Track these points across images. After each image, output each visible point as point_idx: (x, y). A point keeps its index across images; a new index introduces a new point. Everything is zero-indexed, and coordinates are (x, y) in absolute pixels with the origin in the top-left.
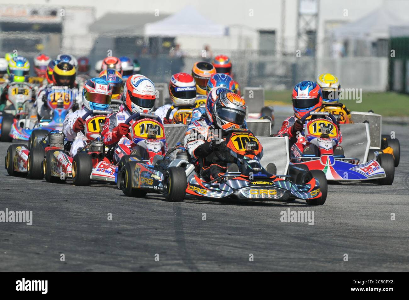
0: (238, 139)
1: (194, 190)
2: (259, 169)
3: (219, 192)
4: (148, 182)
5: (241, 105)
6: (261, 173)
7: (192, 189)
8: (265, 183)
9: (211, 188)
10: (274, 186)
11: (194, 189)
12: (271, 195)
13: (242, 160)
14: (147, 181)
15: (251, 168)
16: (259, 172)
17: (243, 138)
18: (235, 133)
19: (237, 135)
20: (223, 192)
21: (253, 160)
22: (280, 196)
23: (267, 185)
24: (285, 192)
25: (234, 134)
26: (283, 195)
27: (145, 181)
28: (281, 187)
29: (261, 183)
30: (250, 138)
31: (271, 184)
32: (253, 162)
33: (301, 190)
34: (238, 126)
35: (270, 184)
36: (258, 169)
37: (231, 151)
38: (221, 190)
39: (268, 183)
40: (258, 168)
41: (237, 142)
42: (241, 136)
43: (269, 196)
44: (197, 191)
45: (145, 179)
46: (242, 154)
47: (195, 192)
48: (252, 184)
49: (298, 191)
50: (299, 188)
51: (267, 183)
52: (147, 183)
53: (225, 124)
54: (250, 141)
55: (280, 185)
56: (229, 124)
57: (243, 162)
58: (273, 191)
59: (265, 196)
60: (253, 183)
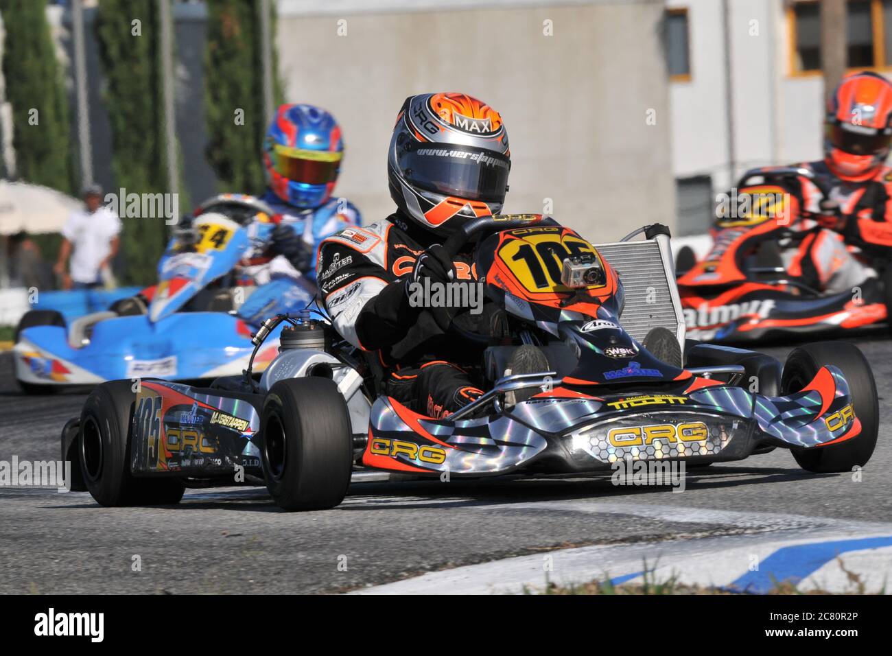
0: (525, 253)
1: (393, 453)
2: (629, 351)
3: (492, 450)
4: (197, 444)
5: (486, 128)
6: (637, 365)
7: (386, 451)
8: (658, 400)
9: (460, 439)
10: (695, 406)
11: (396, 449)
12: (687, 444)
13: (555, 326)
14: (194, 443)
15: (597, 351)
16: (631, 364)
17: (542, 247)
18: (510, 233)
19: (520, 237)
20: (505, 448)
21: (598, 322)
22: (720, 445)
23: (667, 406)
24: (735, 426)
25: (508, 236)
26: (730, 439)
27: (185, 442)
28: (719, 409)
29: (645, 403)
30: (566, 243)
31: (681, 400)
32: (598, 327)
33: (789, 414)
34: (485, 208)
35: (677, 402)
36: (623, 352)
37: (507, 298)
38: (495, 441)
39: (671, 399)
40: (625, 348)
41: (522, 262)
42: (534, 241)
43: (681, 448)
44: (407, 455)
45: (184, 434)
46: (551, 304)
47: (399, 459)
48: (613, 408)
49: (778, 418)
50: (781, 407)
51: (667, 400)
52: (195, 449)
53: (436, 206)
54: (569, 252)
55: (716, 404)
56: (449, 202)
57: (560, 332)
58: (695, 429)
59: (665, 449)
60: (616, 405)
